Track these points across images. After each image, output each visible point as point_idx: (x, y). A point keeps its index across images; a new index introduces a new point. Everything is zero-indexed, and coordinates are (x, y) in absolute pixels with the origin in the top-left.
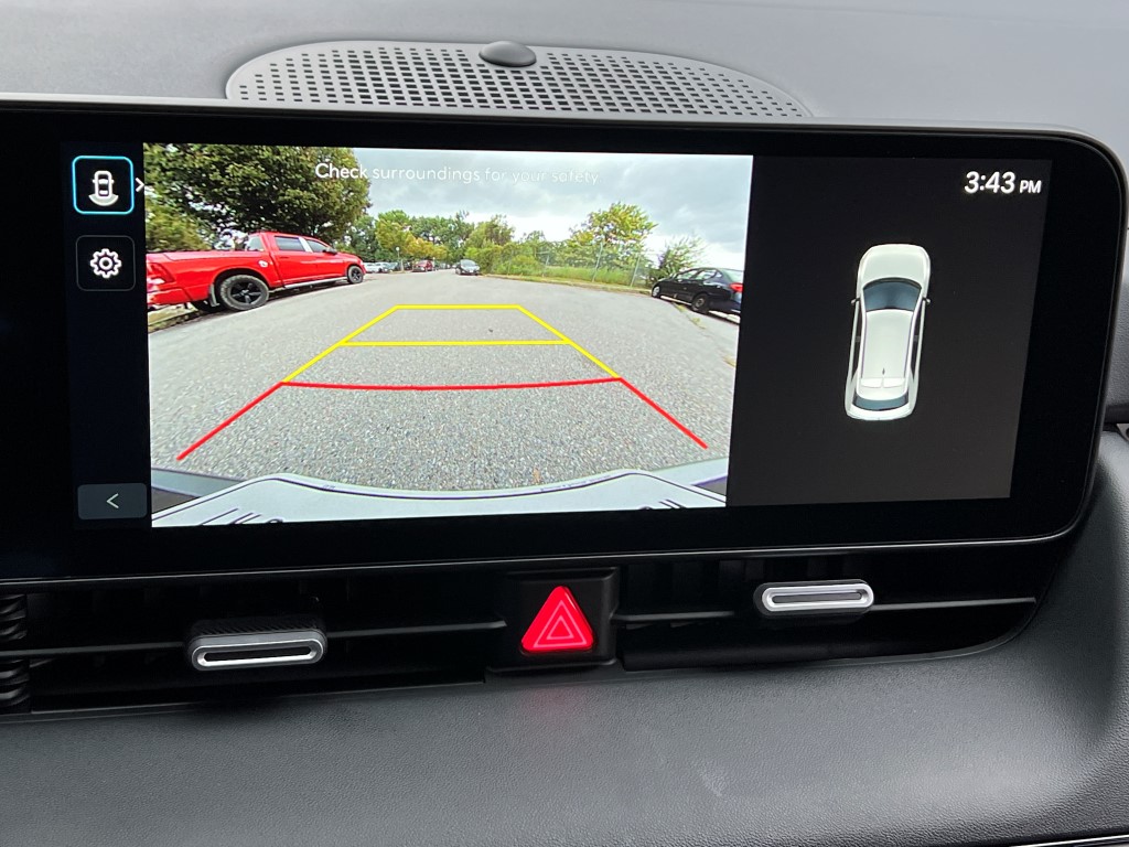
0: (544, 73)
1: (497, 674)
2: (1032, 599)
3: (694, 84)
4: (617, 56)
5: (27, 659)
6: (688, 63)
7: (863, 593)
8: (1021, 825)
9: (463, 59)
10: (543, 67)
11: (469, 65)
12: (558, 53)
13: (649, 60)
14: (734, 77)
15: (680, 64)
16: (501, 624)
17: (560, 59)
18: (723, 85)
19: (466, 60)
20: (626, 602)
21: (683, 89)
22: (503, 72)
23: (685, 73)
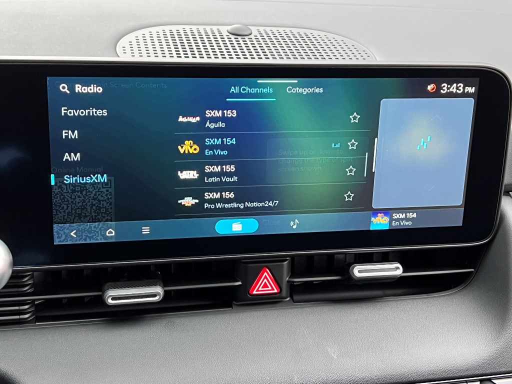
0: (256, 39)
1: (238, 305)
2: (473, 270)
3: (322, 43)
4: (288, 30)
5: (34, 300)
6: (319, 33)
7: (398, 268)
8: (468, 369)
9: (220, 33)
10: (255, 36)
11: (222, 36)
12: (261, 29)
13: (302, 31)
14: (339, 38)
15: (316, 33)
16: (240, 283)
17: (263, 32)
18: (335, 43)
19: (221, 33)
20: (294, 273)
21: (317, 45)
22: (237, 38)
23: (318, 38)
